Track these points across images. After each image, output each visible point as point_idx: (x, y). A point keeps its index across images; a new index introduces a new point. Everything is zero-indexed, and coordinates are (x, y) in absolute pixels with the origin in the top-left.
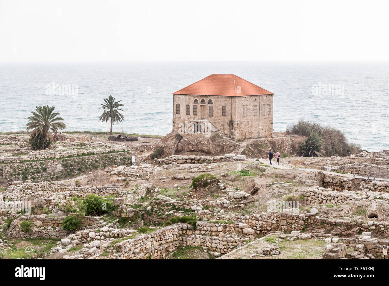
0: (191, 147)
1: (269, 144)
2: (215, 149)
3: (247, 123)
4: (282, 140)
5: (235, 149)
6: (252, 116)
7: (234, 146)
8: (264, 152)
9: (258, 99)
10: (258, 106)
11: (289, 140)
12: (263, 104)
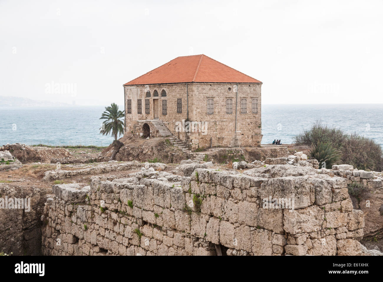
3: (213, 124)
6: (222, 114)
10: (234, 100)
12: (243, 96)
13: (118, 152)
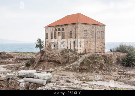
0: (48, 58)
1: (102, 57)
2: (63, 60)
3: (86, 43)
4: (111, 55)
5: (76, 60)
6: (90, 38)
7: (76, 58)
8: (98, 63)
9: (95, 27)
10: (95, 32)
11: (115, 55)
12: (98, 30)
13: (43, 55)
